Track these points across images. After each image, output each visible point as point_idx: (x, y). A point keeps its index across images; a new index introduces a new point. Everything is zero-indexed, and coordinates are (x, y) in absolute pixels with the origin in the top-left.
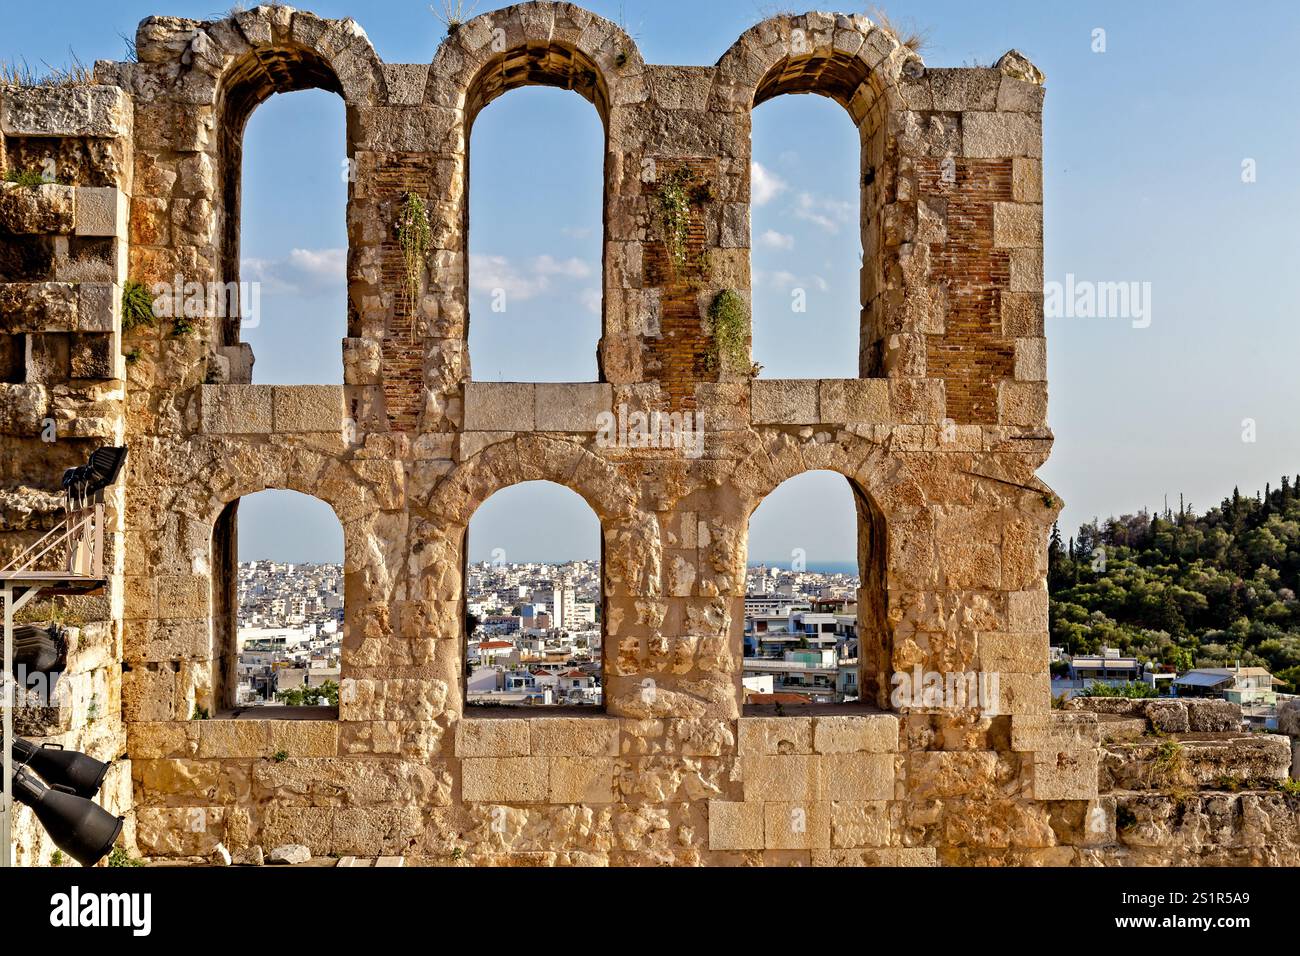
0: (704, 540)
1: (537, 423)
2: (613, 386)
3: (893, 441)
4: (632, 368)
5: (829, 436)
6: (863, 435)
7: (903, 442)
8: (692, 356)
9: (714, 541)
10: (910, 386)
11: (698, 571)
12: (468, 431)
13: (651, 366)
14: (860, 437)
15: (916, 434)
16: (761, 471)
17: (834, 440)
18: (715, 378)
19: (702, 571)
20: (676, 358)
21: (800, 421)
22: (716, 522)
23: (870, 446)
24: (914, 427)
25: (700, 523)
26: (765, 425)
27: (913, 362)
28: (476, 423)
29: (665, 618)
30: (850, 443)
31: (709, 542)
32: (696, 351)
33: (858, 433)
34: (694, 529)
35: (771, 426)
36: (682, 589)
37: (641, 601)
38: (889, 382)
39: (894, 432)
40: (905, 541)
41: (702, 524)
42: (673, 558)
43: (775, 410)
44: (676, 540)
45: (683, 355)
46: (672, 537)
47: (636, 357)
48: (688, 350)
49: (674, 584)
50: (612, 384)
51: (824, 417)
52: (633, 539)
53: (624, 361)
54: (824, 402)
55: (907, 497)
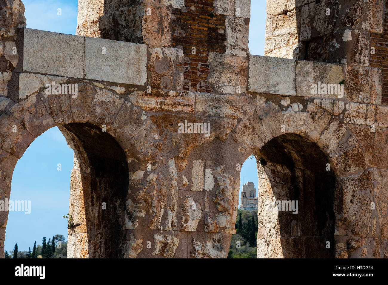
0: (210, 185)
1: (86, 72)
2: (148, 47)
3: (346, 114)
4: (163, 33)
5: (301, 106)
6: (326, 108)
7: (353, 116)
8: (206, 29)
9: (217, 185)
10: (358, 71)
11: (203, 209)
12: (26, 72)
13: (177, 34)
14: (323, 109)
15: (361, 110)
16: (254, 130)
17: (305, 109)
18: (223, 50)
19: (207, 210)
20: (195, 29)
21: (281, 93)
22: (219, 169)
23: (330, 117)
24: (361, 105)
25: (207, 170)
26: (257, 93)
27: (361, 54)
28: (34, 65)
29: (177, 249)
30: (316, 113)
31: (213, 186)
32: (210, 25)
33: (323, 106)
34: (202, 174)
35: (261, 94)
36: (192, 226)
37: (160, 234)
38: (343, 68)
39: (347, 107)
40: (353, 196)
41: (208, 171)
42: (186, 198)
43: (265, 81)
44: (188, 183)
45: (200, 28)
46: (185, 180)
47: (166, 24)
48: (204, 24)
49: (187, 221)
50: (148, 45)
51: (299, 90)
52: (158, 179)
53: (157, 26)
54: (300, 79)
55: (355, 160)
